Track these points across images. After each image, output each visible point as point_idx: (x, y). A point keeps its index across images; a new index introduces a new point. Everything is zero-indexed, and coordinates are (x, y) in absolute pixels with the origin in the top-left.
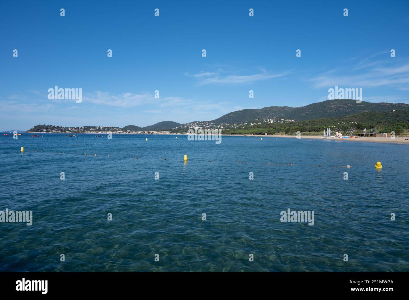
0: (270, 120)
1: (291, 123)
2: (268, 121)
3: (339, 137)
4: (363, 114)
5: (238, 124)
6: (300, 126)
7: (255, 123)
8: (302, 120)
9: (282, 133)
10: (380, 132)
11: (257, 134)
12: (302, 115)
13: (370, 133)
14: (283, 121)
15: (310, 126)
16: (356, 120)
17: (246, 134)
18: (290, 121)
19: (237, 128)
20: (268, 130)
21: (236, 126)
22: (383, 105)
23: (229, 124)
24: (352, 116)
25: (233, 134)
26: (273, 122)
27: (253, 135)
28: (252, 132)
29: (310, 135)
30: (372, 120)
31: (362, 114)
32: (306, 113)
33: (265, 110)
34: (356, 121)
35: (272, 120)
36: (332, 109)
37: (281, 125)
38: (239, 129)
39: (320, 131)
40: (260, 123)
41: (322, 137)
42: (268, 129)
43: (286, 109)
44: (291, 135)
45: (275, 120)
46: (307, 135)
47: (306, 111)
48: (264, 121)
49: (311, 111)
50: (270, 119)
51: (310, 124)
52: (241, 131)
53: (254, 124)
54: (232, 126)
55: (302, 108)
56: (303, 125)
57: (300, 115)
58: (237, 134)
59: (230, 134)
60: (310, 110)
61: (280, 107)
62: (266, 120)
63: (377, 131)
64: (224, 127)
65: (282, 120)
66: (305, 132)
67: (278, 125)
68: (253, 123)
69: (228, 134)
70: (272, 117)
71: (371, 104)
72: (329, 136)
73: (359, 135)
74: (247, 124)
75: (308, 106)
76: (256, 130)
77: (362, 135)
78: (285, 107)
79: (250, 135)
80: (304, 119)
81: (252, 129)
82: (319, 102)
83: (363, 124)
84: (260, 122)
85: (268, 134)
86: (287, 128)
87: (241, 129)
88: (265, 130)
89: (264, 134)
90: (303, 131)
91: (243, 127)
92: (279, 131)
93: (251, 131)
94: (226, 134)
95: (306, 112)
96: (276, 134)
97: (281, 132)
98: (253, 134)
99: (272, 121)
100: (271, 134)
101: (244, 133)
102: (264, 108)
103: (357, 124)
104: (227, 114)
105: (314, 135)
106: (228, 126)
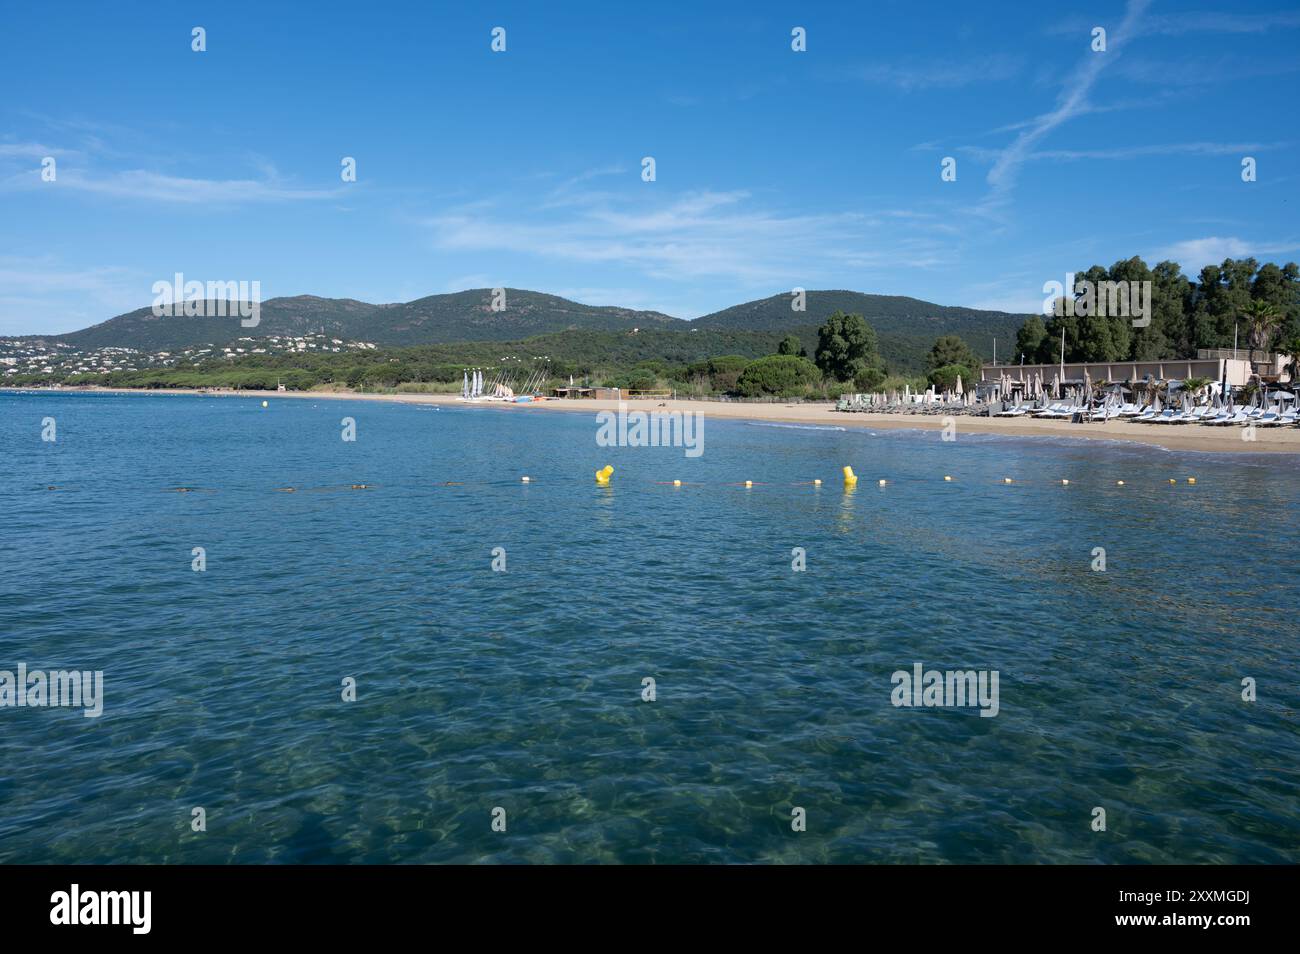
0: (294, 342)
1: (366, 354)
2: (290, 344)
3: (504, 398)
4: (566, 336)
5: (173, 353)
6: (395, 365)
7: (239, 350)
8: (402, 346)
9: (338, 385)
10: (605, 386)
11: (248, 388)
12: (398, 329)
13: (583, 387)
14: (339, 345)
15: (425, 364)
16: (549, 351)
17: (207, 387)
18: (362, 345)
19: (170, 364)
20: (290, 375)
21: (166, 358)
22: (612, 314)
23: (136, 352)
24: (539, 340)
25: (157, 386)
26: (308, 348)
27: (235, 393)
28: (231, 380)
29: (423, 391)
30: (586, 352)
31: (563, 334)
32: (412, 324)
33: (277, 307)
34: (549, 354)
35: (301, 341)
36: (485, 315)
37: (331, 359)
38: (178, 368)
39: (454, 381)
40: (258, 350)
41: (459, 399)
42: (288, 372)
43: (347, 308)
44: (365, 391)
45: (311, 342)
46: (416, 392)
47: (411, 319)
48: (274, 344)
49: (426, 318)
50: (296, 340)
51: (423, 360)
52: (186, 378)
53: (239, 354)
54: (152, 359)
55: (401, 307)
56: (404, 361)
57: (394, 328)
58: (173, 386)
59: (141, 387)
60: (423, 315)
61: (331, 299)
62: (281, 342)
63: (598, 383)
64: (116, 359)
65: (336, 341)
66: (408, 385)
67: (322, 360)
68: (234, 351)
69: (134, 387)
70: (303, 333)
71: (585, 308)
72: (477, 395)
73: (555, 394)
74: (210, 354)
75: (417, 304)
76: (244, 375)
77: (563, 394)
78: (347, 302)
79: (224, 392)
80: (407, 341)
81: (229, 371)
82: (450, 293)
83: (565, 363)
84: (261, 347)
85: (288, 388)
86: (351, 369)
87: (189, 368)
88: (277, 376)
89: (275, 389)
90: (403, 380)
91: (195, 361)
92: (327, 378)
93: (226, 376)
94: (127, 387)
95: (411, 322)
96: (315, 387)
97: (333, 381)
98: (235, 389)
99: (302, 346)
100: (300, 389)
101: (200, 384)
102: (275, 299)
103: (552, 361)
104: (131, 311)
105: (436, 391)
106: (131, 356)
